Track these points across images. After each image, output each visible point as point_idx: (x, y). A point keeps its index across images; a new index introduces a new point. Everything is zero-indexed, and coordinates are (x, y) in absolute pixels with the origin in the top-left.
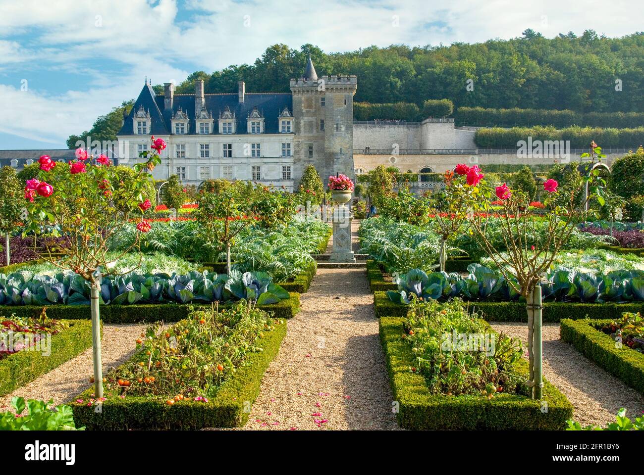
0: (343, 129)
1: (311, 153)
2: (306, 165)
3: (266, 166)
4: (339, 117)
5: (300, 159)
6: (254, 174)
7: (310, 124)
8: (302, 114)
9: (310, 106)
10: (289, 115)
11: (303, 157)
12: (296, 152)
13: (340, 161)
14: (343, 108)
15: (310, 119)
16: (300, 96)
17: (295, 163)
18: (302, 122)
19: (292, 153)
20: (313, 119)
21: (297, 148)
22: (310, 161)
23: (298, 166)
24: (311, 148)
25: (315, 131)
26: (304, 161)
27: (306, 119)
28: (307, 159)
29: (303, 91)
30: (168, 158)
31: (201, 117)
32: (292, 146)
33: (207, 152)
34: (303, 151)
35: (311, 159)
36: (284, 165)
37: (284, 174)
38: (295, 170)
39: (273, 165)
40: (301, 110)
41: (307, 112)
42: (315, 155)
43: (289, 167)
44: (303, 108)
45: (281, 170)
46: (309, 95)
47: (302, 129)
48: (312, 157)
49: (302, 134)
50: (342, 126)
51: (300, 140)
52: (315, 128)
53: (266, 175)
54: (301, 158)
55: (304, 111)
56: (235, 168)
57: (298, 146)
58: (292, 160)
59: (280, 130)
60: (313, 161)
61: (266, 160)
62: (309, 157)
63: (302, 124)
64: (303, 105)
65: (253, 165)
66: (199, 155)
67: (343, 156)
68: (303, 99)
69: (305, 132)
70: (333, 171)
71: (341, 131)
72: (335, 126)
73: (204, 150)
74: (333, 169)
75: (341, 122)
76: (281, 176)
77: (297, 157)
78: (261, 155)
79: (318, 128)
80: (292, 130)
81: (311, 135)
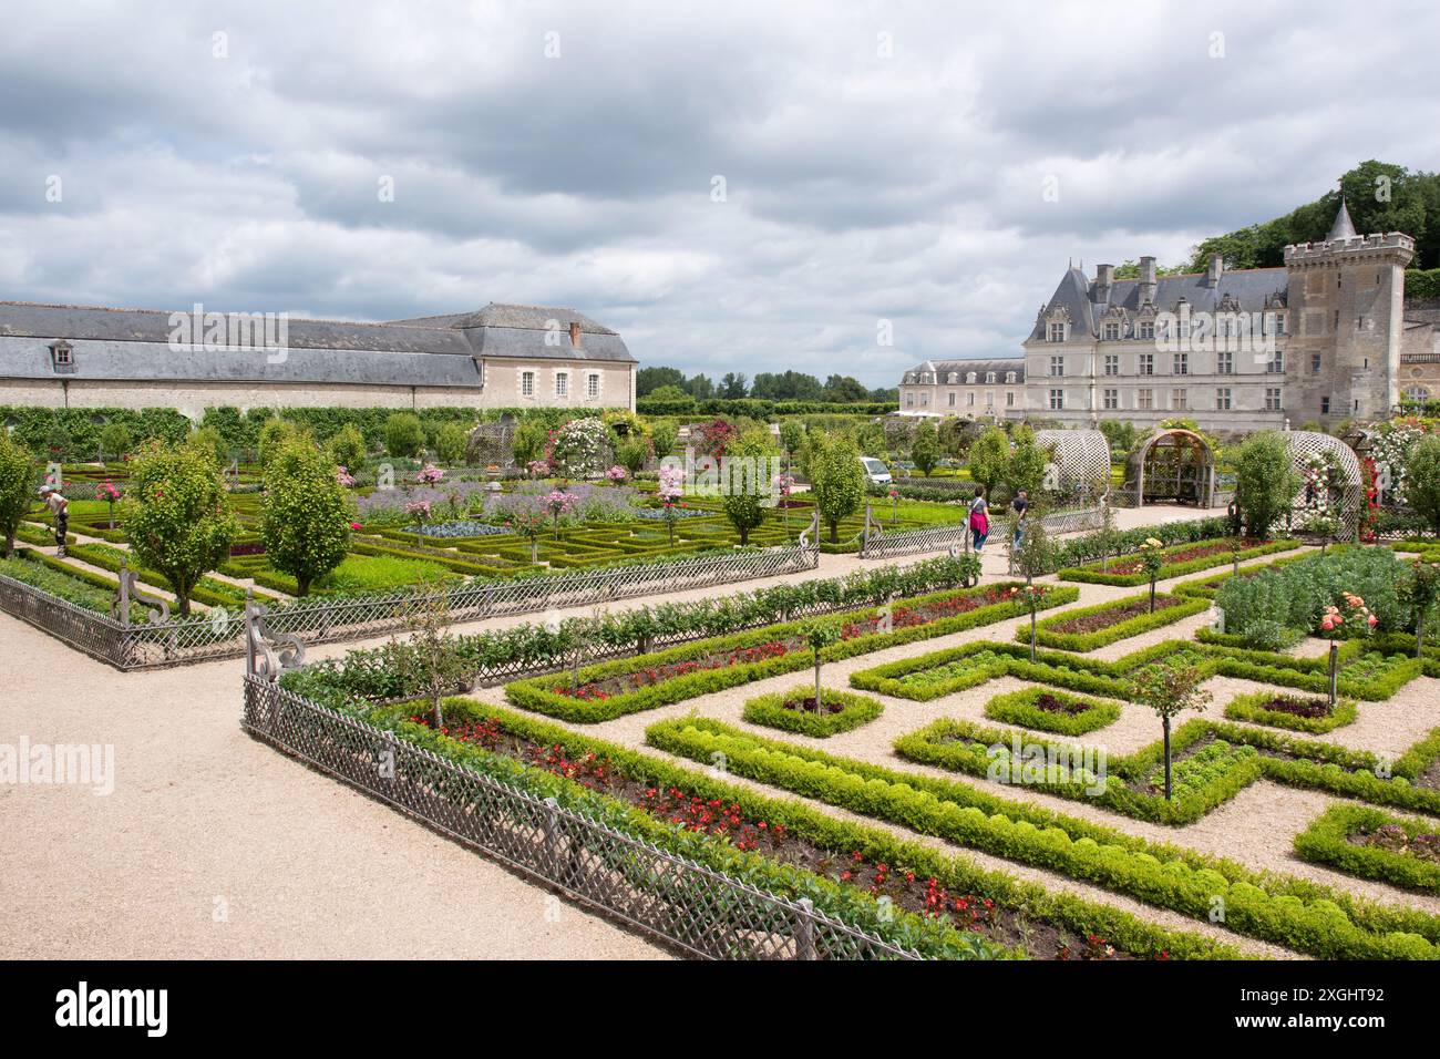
0: (1370, 326)
1: (1316, 365)
2: (1307, 385)
3: (1240, 389)
4: (1364, 305)
5: (1296, 378)
6: (1220, 401)
7: (1316, 321)
8: (1304, 303)
9: (1318, 289)
10: (1281, 305)
11: (1301, 373)
12: (1291, 366)
13: (1362, 381)
14: (1373, 289)
15: (1317, 310)
16: (1301, 272)
17: (1286, 383)
18: (1303, 315)
19: (1284, 367)
20: (1323, 310)
21: (1292, 360)
22: (1313, 381)
23: (1293, 388)
24: (1317, 358)
25: (1323, 331)
26: (1304, 381)
27: (1310, 310)
28: (1307, 377)
29: (1306, 265)
30: (1092, 377)
31: (1143, 314)
32: (1284, 355)
33: (1150, 367)
34: (1302, 364)
35: (1315, 377)
36: (1270, 386)
37: (1269, 401)
38: (1288, 395)
39: (1250, 387)
40: (1303, 296)
41: (1312, 298)
42: (1322, 370)
43: (1278, 391)
44: (1305, 293)
45: (1264, 395)
46: (1317, 270)
47: (1303, 328)
48: (1316, 374)
49: (1303, 336)
50: (1368, 321)
51: (1297, 346)
52: (1324, 325)
53: (1239, 403)
54: (1298, 375)
55: (1307, 297)
56: (1190, 394)
57: (1294, 355)
58: (1282, 379)
60: (1319, 380)
61: (1239, 379)
62: (1312, 374)
63: (1302, 320)
64: (1306, 287)
65: (1219, 387)
66: (1137, 370)
67: (1368, 373)
68: (1306, 277)
69: (1307, 333)
70: (1348, 398)
71: (1365, 329)
72: (1357, 321)
73: (1146, 363)
74: (1348, 394)
75: (1368, 315)
76: (1263, 405)
77: (1290, 374)
78: (1233, 370)
79: (1329, 325)
80: (1285, 330)
81: (1317, 336)
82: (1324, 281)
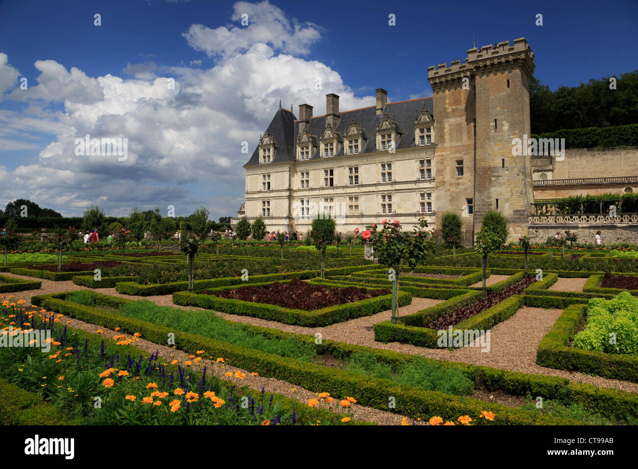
0: (506, 127)
1: (461, 171)
2: (453, 189)
3: (399, 194)
4: (498, 108)
5: (444, 182)
7: (458, 129)
8: (446, 115)
9: (457, 102)
10: (428, 119)
11: (448, 178)
12: (439, 172)
13: (502, 180)
14: (504, 93)
15: (458, 120)
16: (442, 88)
17: (436, 188)
18: (447, 126)
19: (433, 174)
20: (463, 120)
21: (440, 167)
22: (458, 184)
23: (442, 192)
24: (460, 162)
25: (465, 138)
26: (451, 185)
27: (452, 120)
28: (454, 181)
30: (291, 190)
31: (326, 137)
32: (433, 163)
33: (332, 180)
34: (448, 170)
35: (460, 181)
36: (423, 192)
37: (422, 204)
38: (438, 198)
39: (408, 193)
40: (445, 109)
41: (454, 110)
42: (466, 174)
43: (429, 195)
44: (447, 106)
45: (418, 199)
46: (456, 85)
47: (447, 137)
48: (461, 178)
49: (447, 144)
50: (504, 122)
51: (444, 153)
52: (465, 133)
53: (399, 207)
54: (446, 180)
55: (449, 110)
56: (362, 199)
57: (442, 162)
58: (433, 184)
59: (418, 141)
60: (464, 184)
61: (397, 187)
62: (458, 179)
63: (447, 130)
64: (447, 101)
65: (384, 194)
66: (322, 183)
67: (506, 172)
68: (447, 92)
69: (451, 141)
70: (490, 197)
71: (502, 131)
72: (493, 124)
73: (329, 177)
74: (489, 193)
75: (503, 117)
76: (419, 209)
77: (439, 178)
78: (393, 180)
79: (469, 133)
80: (433, 141)
81: (459, 144)
82: (462, 94)
